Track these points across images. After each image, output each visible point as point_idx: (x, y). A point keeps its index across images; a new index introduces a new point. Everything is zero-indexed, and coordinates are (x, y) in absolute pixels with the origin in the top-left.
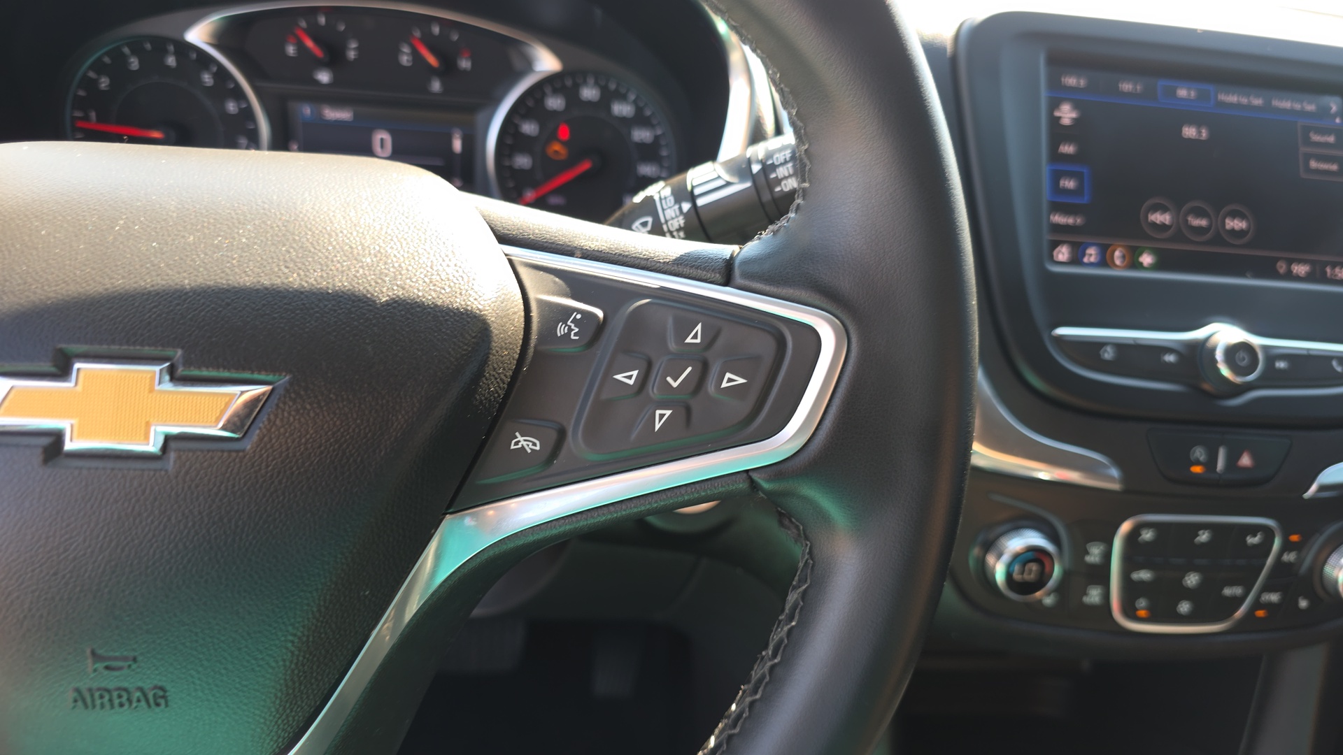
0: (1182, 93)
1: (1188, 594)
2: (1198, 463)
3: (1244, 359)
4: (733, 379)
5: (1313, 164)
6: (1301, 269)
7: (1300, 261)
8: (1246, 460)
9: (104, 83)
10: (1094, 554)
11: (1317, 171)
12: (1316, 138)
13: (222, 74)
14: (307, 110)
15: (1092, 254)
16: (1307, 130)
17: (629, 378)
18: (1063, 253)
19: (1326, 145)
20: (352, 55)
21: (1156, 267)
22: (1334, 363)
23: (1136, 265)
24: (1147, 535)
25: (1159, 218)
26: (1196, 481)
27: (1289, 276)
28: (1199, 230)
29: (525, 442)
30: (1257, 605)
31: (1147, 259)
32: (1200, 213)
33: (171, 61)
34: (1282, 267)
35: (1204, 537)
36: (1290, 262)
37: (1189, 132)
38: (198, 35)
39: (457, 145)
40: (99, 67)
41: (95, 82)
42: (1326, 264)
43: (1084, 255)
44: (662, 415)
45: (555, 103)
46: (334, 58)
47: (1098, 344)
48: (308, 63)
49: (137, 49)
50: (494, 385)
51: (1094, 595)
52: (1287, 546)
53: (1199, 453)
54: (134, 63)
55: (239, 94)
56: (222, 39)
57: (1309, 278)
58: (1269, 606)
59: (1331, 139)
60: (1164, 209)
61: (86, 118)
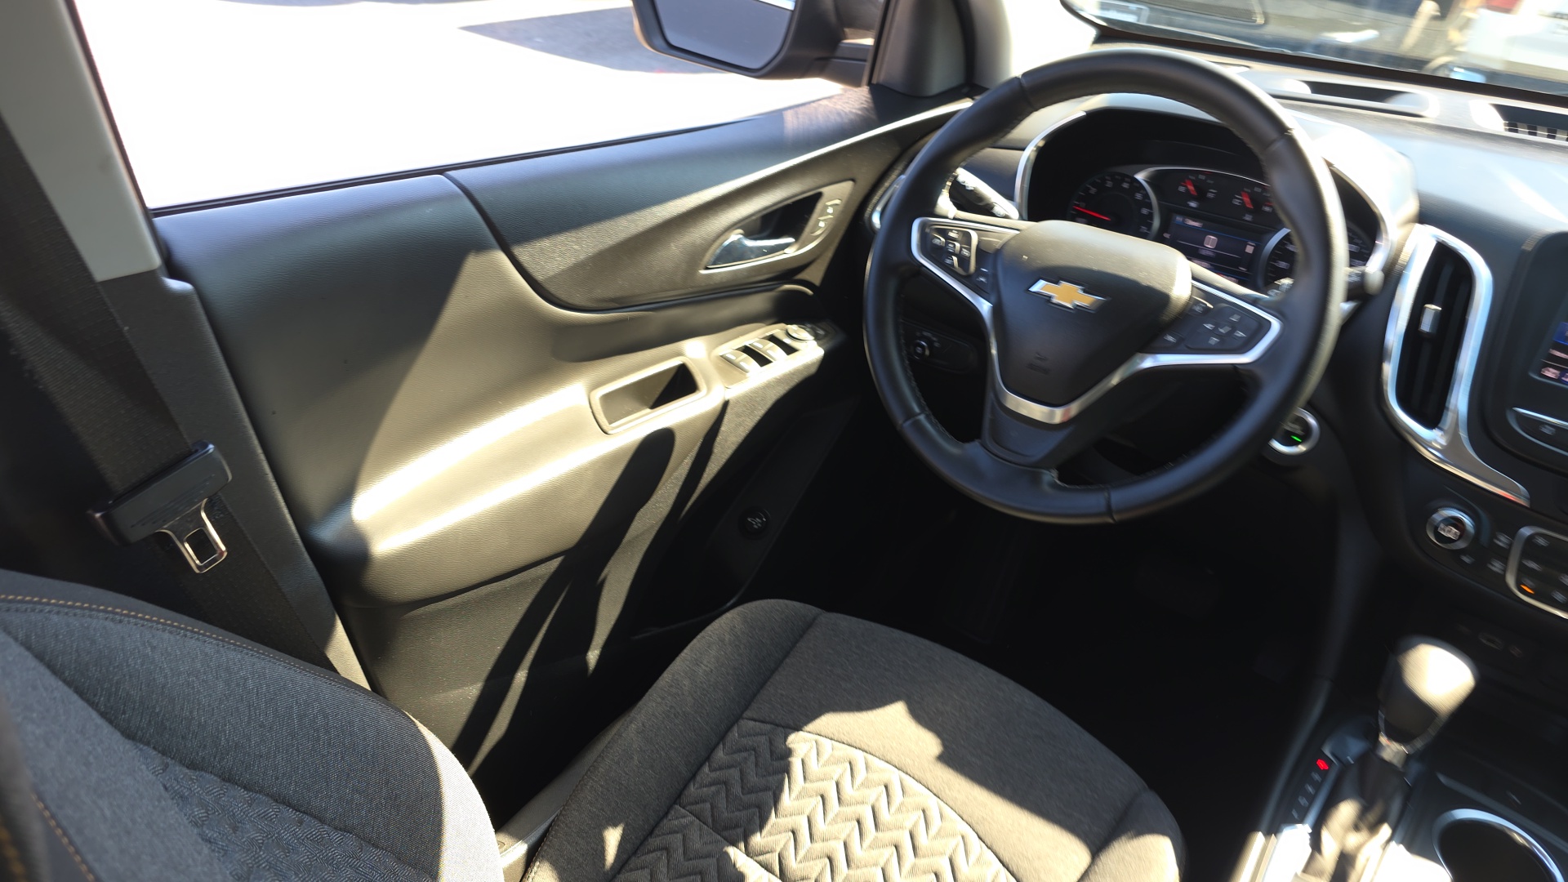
4: (1240, 334)
9: (1093, 190)
10: (1501, 540)
13: (1146, 196)
14: (1179, 219)
17: (1209, 326)
18: (1552, 373)
20: (1210, 195)
24: (1542, 542)
29: (1170, 338)
33: (1126, 185)
38: (1140, 177)
39: (1249, 249)
40: (1093, 184)
41: (1089, 189)
44: (1214, 341)
46: (1201, 196)
47: (1544, 424)
48: (1189, 196)
49: (1113, 179)
50: (1166, 317)
51: (1496, 566)
54: (1109, 184)
55: (1149, 206)
56: (1152, 181)
61: (1079, 205)
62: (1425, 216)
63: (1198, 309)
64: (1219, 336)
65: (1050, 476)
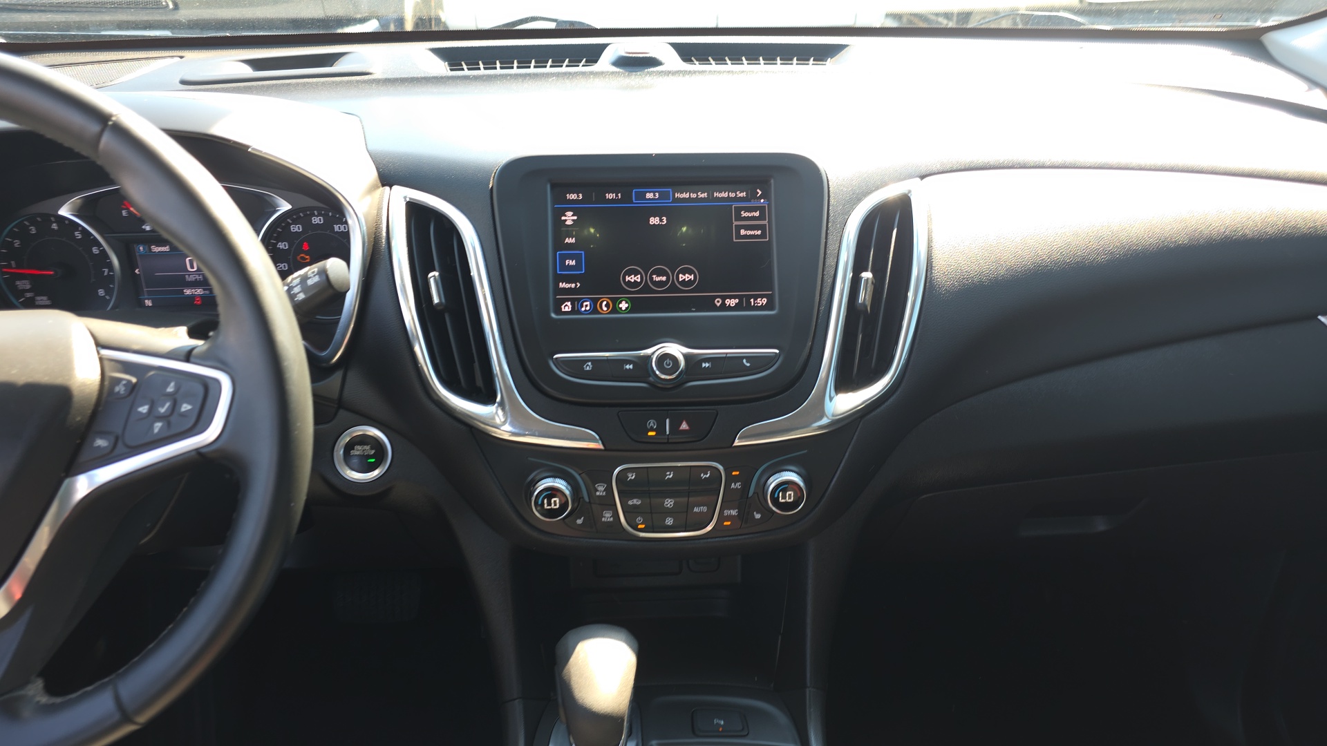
0: (649, 196)
1: (669, 512)
2: (652, 430)
3: (669, 364)
4: (188, 407)
5: (743, 232)
6: (732, 302)
7: (731, 297)
8: (684, 426)
9: (17, 243)
10: (601, 490)
11: (746, 236)
12: (744, 214)
13: (84, 231)
14: (142, 249)
15: (587, 306)
16: (739, 210)
17: (144, 409)
18: (567, 307)
19: (753, 218)
21: (630, 310)
22: (744, 361)
23: (615, 310)
24: (632, 476)
25: (632, 278)
26: (651, 441)
27: (724, 307)
28: (661, 284)
29: (101, 443)
30: (722, 518)
31: (624, 306)
32: (660, 273)
33: (55, 226)
34: (718, 302)
35: (670, 476)
36: (724, 298)
37: (654, 221)
38: (64, 212)
40: (12, 235)
41: (12, 243)
42: (750, 297)
43: (582, 306)
44: (158, 426)
45: (296, 228)
47: (584, 361)
49: (33, 223)
51: (607, 516)
52: (730, 479)
53: (652, 423)
54: (33, 230)
55: (96, 242)
56: (81, 213)
57: (738, 307)
58: (729, 518)
59: (757, 214)
60: (636, 273)
61: (9, 266)
62: (388, 178)
63: (120, 389)
64: (160, 418)
65: (35, 691)
